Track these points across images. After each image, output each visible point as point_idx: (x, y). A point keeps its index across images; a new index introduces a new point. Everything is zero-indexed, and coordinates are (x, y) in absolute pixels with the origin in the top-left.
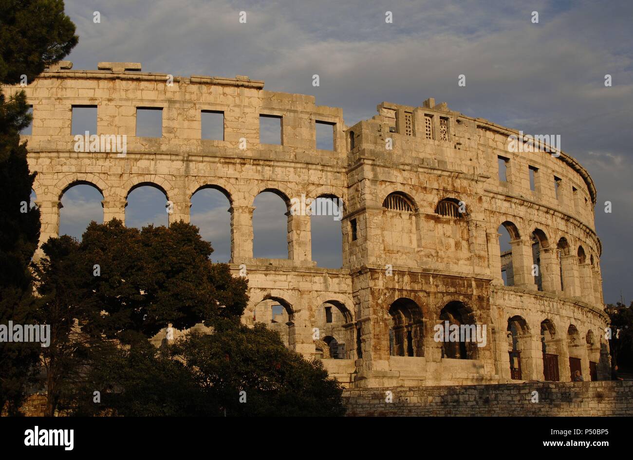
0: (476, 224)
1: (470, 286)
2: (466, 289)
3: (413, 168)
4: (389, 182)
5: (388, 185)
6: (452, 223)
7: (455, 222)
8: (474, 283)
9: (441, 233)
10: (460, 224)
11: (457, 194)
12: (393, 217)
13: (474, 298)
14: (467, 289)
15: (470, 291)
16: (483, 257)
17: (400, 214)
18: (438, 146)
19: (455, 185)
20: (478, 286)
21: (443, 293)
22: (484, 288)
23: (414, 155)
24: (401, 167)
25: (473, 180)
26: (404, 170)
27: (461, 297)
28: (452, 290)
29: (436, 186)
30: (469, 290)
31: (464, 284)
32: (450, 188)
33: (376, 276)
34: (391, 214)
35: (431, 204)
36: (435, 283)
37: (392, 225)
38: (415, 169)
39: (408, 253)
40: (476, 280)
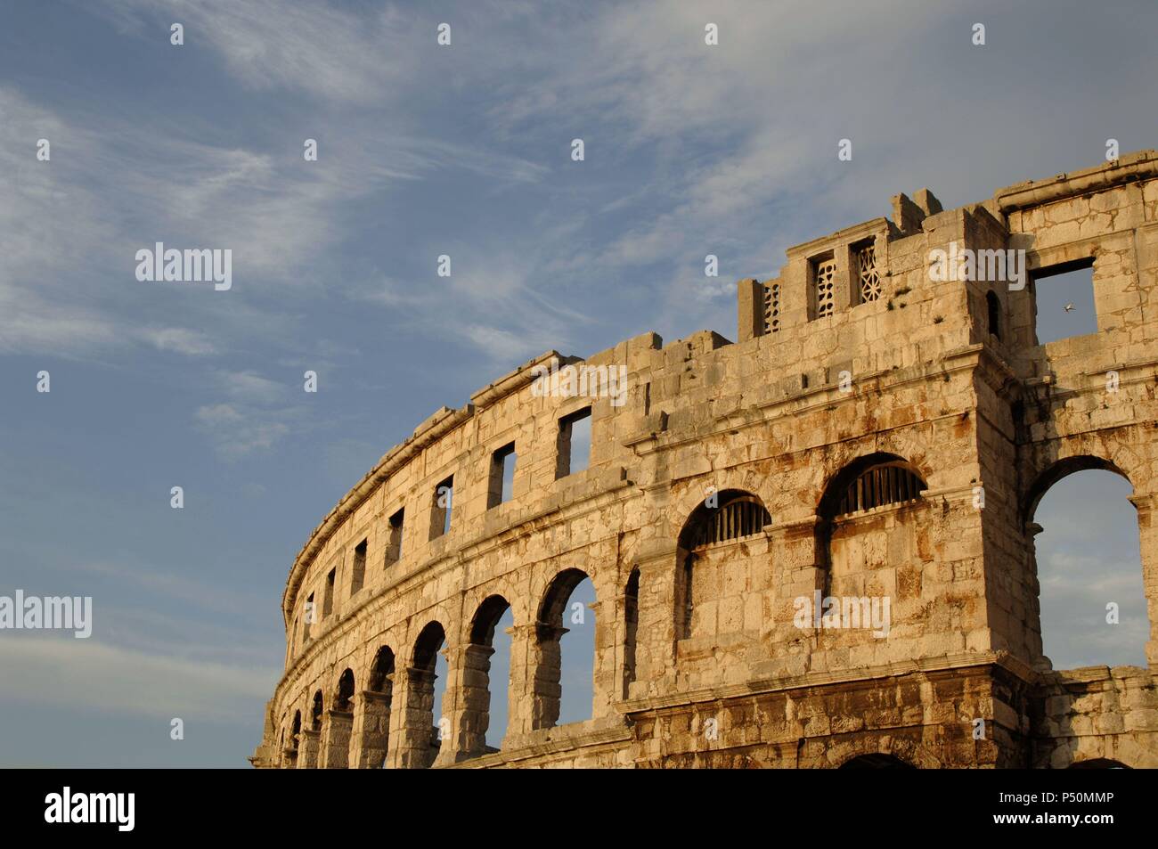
0: (946, 505)
1: (914, 699)
2: (896, 710)
3: (755, 417)
4: (697, 476)
5: (695, 486)
6: (891, 522)
7: (900, 516)
8: (927, 689)
9: (859, 560)
10: (916, 517)
11: (881, 439)
12: (724, 560)
13: (928, 735)
14: (901, 712)
15: (912, 716)
16: (967, 598)
17: (744, 547)
18: (842, 324)
19: (877, 413)
20: (941, 695)
21: (824, 739)
22: (966, 697)
23: (773, 378)
24: (722, 427)
25: (930, 378)
26: (734, 432)
27: (884, 740)
28: (851, 724)
29: (818, 439)
30: (908, 712)
31: (892, 697)
32: (857, 429)
33: (646, 728)
34: (720, 555)
35: (803, 494)
36: (800, 716)
37: (720, 583)
38: (756, 419)
39: (740, 646)
40: (932, 676)
